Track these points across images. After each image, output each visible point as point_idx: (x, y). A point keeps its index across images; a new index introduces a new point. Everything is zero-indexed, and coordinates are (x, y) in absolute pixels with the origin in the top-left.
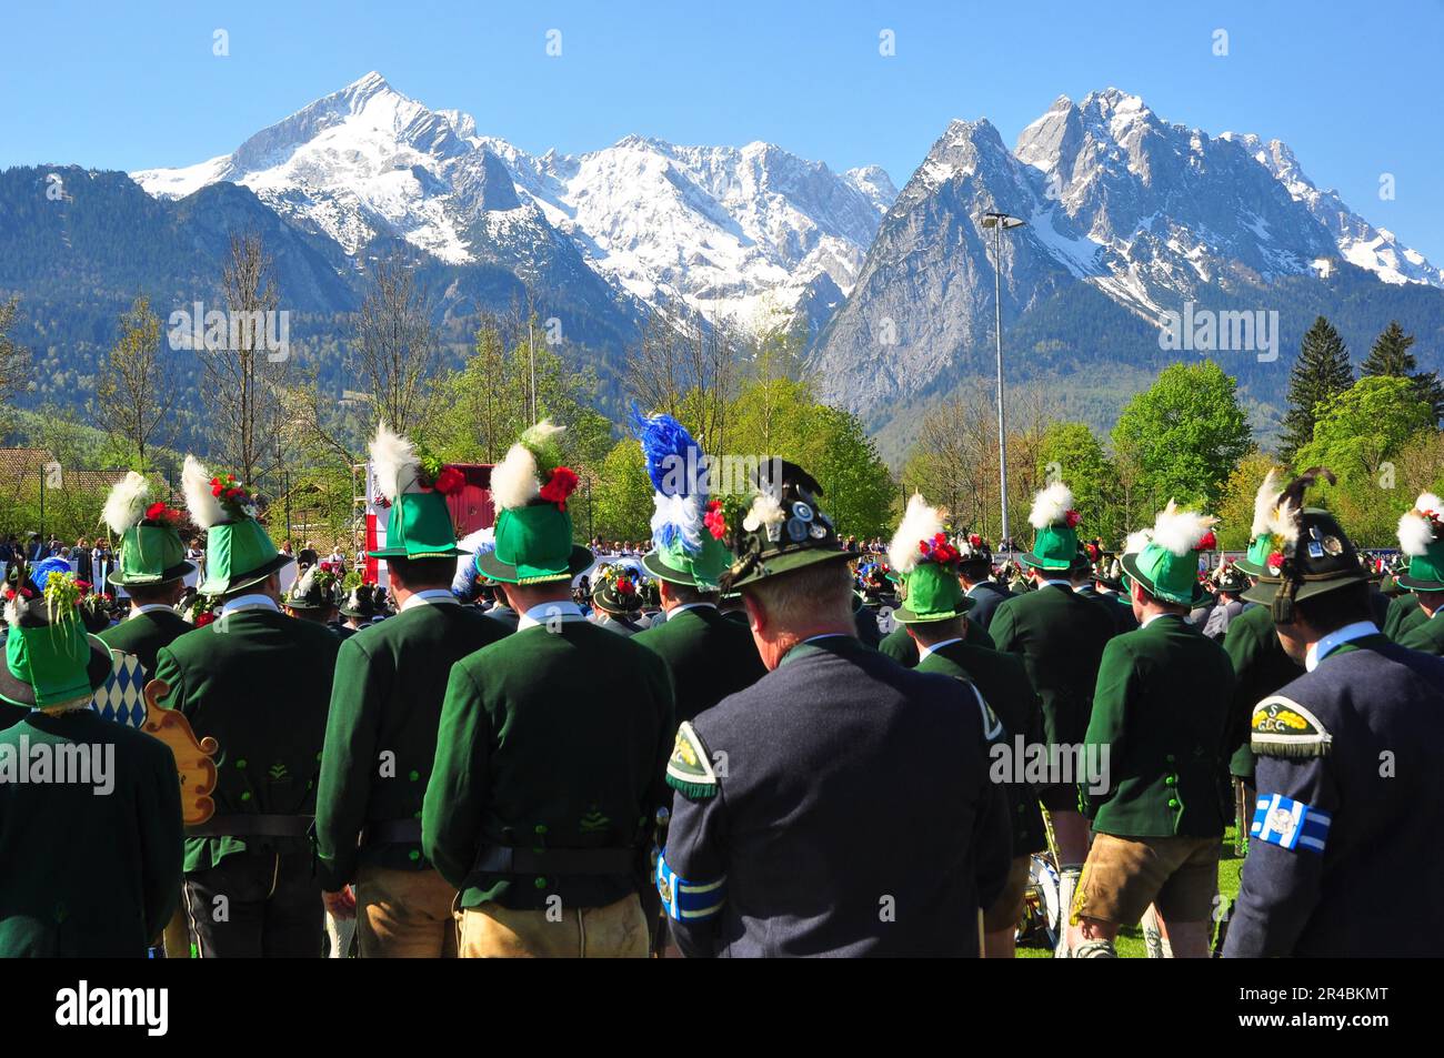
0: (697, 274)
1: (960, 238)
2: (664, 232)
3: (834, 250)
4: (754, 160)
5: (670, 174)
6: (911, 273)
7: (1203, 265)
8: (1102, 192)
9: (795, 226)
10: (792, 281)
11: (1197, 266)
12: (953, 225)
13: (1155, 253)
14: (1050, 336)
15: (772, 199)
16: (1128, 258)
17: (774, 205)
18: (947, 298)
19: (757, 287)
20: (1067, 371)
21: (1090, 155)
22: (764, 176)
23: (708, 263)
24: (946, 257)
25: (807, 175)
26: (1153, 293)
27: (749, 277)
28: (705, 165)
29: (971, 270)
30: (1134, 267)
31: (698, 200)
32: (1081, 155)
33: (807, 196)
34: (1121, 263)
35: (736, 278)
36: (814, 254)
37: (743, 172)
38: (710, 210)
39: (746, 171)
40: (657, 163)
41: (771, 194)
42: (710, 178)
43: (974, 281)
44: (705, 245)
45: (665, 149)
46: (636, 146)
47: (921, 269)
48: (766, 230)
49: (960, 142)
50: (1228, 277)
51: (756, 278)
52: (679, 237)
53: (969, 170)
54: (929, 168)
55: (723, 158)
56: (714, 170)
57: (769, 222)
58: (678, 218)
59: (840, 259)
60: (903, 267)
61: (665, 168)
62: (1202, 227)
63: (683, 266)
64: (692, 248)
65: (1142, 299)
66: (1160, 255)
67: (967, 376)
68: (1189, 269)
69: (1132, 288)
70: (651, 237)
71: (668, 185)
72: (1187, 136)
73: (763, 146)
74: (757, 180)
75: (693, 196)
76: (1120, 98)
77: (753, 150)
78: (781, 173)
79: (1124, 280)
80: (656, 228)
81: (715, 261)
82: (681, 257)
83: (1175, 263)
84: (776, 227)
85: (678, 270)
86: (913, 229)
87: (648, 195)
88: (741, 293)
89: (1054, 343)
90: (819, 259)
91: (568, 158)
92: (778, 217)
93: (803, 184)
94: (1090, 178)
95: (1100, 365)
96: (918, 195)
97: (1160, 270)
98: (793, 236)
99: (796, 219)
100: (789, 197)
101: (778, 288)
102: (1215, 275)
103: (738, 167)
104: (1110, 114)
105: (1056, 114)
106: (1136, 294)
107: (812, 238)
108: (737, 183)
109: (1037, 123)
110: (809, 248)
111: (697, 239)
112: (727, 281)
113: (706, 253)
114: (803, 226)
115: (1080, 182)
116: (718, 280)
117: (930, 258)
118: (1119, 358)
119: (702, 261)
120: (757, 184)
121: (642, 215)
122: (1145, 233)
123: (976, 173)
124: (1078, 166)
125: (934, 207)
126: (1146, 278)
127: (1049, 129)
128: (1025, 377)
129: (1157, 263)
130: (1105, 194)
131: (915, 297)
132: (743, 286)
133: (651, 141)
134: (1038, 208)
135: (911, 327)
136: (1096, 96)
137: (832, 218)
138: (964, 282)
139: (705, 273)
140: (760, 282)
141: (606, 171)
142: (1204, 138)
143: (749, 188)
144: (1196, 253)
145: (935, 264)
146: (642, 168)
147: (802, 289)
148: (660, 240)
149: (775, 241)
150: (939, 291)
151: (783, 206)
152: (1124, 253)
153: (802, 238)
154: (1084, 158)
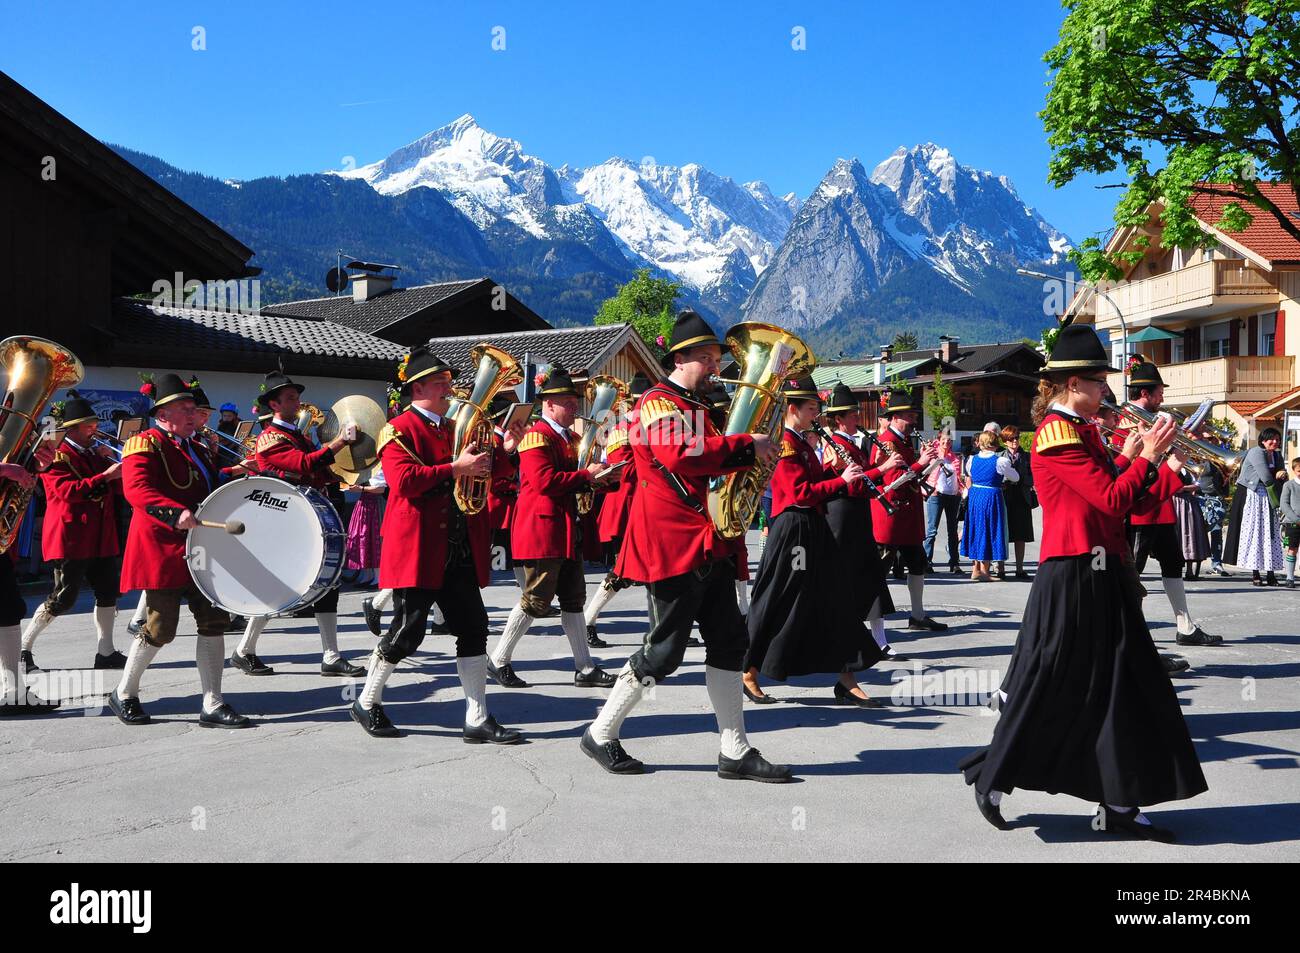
0: (658, 246)
1: (846, 232)
2: (637, 219)
3: (741, 234)
4: (690, 175)
5: (640, 183)
6: (816, 252)
7: (986, 254)
8: (926, 207)
9: (716, 217)
10: (719, 252)
11: (983, 254)
12: (842, 225)
13: (958, 245)
14: (903, 295)
15: (701, 200)
16: (943, 248)
17: (703, 204)
18: (838, 268)
19: (696, 255)
20: (915, 316)
21: (919, 184)
22: (696, 185)
23: (665, 239)
24: (837, 243)
25: (720, 185)
26: (960, 270)
27: (691, 248)
28: (660, 177)
29: (853, 252)
30: (946, 254)
31: (656, 200)
32: (913, 184)
33: (721, 199)
34: (938, 251)
35: (683, 250)
36: (728, 235)
37: (683, 182)
38: (664, 206)
39: (685, 182)
40: (631, 176)
41: (701, 197)
42: (663, 186)
43: (854, 259)
44: (664, 228)
45: (635, 167)
46: (618, 165)
47: (821, 250)
48: (698, 219)
49: (843, 173)
50: (1001, 262)
51: (696, 250)
52: (647, 222)
53: (850, 190)
54: (824, 188)
55: (671, 173)
56: (665, 181)
57: (700, 214)
58: (647, 210)
59: (744, 239)
60: (811, 249)
61: (637, 179)
62: (983, 230)
63: (651, 241)
64: (655, 230)
65: (953, 274)
66: (961, 247)
67: (854, 317)
68: (979, 257)
69: (946, 266)
70: (629, 222)
71: (639, 189)
72: (970, 174)
73: (695, 167)
74: (692, 187)
75: (654, 197)
76: (935, 149)
77: (690, 169)
78: (706, 184)
79: (941, 262)
80: (633, 217)
81: (671, 238)
82: (648, 235)
83: (970, 252)
84: (704, 218)
85: (647, 243)
86: (817, 225)
87: (627, 196)
88: (686, 259)
89: (906, 298)
90: (731, 239)
91: (576, 170)
92: (705, 211)
93: (718, 191)
94: (918, 198)
95: (935, 313)
96: (818, 205)
97: (962, 256)
98: (714, 223)
99: (716, 213)
100: (711, 200)
101: (710, 256)
102: (994, 261)
103: (679, 179)
104: (929, 158)
105: (898, 157)
106: (949, 271)
107: (727, 226)
108: (680, 189)
109: (886, 163)
110: (725, 231)
111: (659, 224)
112: (678, 251)
113: (665, 233)
114: (721, 218)
115: (913, 201)
116: (672, 251)
117: (827, 244)
118: (945, 309)
119: (661, 238)
120: (692, 191)
121: (623, 208)
122: (952, 233)
123: (855, 193)
124: (912, 190)
125: (830, 212)
126: (954, 260)
127: (894, 167)
128: (890, 319)
129: (960, 251)
130: (928, 208)
131: (818, 267)
132: (688, 254)
133: (626, 162)
134: (887, 215)
135: (815, 285)
136: (920, 147)
137: (736, 214)
138: (849, 259)
139: (664, 246)
140: (699, 253)
141: (600, 180)
142: (979, 174)
143: (687, 193)
144: (981, 247)
145: (831, 247)
146: (622, 178)
147: (726, 258)
148: (635, 224)
149: (704, 227)
150: (833, 264)
151: (708, 204)
152: (940, 245)
153: (720, 226)
154: (916, 185)
